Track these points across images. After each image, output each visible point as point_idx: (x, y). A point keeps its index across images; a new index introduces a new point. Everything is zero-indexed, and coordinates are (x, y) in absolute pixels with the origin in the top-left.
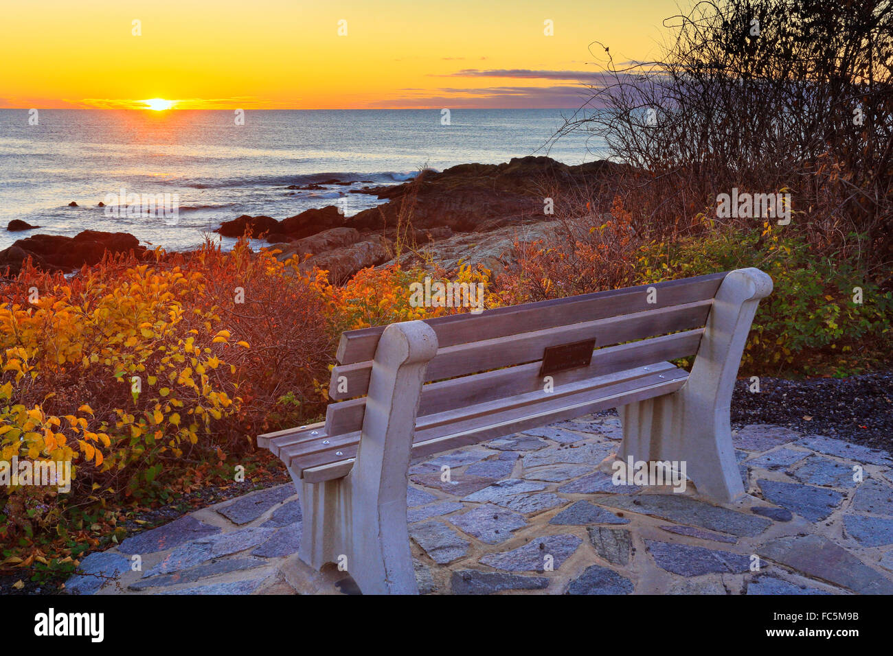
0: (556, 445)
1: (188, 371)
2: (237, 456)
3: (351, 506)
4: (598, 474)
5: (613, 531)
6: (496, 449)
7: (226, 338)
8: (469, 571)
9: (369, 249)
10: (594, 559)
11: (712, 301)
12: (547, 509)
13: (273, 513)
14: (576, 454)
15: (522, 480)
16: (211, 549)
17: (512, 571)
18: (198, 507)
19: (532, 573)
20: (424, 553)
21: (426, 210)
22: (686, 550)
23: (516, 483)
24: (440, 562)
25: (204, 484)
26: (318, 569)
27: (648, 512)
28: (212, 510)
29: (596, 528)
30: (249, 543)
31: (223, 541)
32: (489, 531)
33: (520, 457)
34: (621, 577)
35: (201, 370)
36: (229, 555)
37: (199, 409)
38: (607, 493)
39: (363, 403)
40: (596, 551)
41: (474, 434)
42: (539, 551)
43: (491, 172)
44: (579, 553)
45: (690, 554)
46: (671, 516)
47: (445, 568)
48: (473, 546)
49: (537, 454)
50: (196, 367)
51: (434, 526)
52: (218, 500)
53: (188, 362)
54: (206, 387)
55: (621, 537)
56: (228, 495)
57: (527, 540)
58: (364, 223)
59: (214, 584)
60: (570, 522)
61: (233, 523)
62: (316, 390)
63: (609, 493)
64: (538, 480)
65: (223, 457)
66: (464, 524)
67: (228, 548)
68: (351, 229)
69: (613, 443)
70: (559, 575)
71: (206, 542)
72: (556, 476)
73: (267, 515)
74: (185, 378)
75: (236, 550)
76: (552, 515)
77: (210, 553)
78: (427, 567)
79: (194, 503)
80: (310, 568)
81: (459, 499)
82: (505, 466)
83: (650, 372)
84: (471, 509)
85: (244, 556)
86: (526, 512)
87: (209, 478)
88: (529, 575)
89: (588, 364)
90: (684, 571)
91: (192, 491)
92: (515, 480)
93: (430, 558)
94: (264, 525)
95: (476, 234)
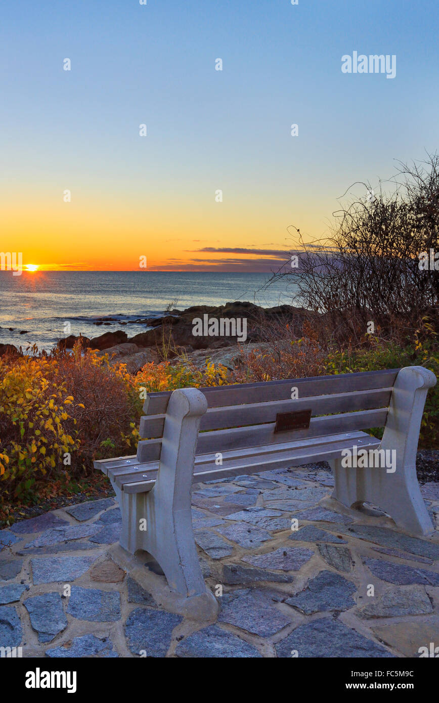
0: (285, 488)
1: (50, 421)
2: (76, 478)
3: (154, 512)
4: (319, 508)
5: (335, 547)
6: (243, 486)
7: (71, 401)
8: (234, 565)
9: (144, 357)
10: (324, 566)
11: (392, 389)
12: (285, 529)
13: (101, 516)
14: (301, 494)
15: (264, 509)
16: (64, 535)
17: (265, 568)
18: (55, 508)
19: (280, 571)
20: (201, 551)
21: (176, 335)
22: (394, 566)
23: (260, 510)
24: (214, 557)
25: (58, 494)
26: (133, 553)
27: (360, 537)
28: (63, 511)
29: (323, 545)
30: (87, 533)
31: (72, 530)
32: (246, 540)
33: (261, 493)
34: (346, 581)
35: (58, 420)
36: (75, 539)
37: (56, 446)
38: (327, 522)
39: (160, 442)
40: (325, 560)
41: (232, 470)
42: (283, 557)
43: (214, 311)
44: (312, 560)
45: (397, 568)
46: (378, 541)
47: (218, 562)
48: (236, 549)
49: (272, 492)
50: (55, 418)
51: (207, 533)
52: (66, 505)
53: (50, 415)
54: (61, 431)
55: (343, 552)
56: (72, 502)
57: (273, 548)
58: (140, 341)
59: (67, 557)
60: (303, 539)
61: (77, 520)
62: (123, 440)
63: (329, 522)
64: (276, 509)
65: (69, 478)
66: (228, 534)
67: (74, 535)
68: (132, 344)
69: (327, 488)
70: (300, 575)
71: (61, 530)
72: (288, 507)
73: (97, 517)
74: (49, 425)
75: (79, 537)
76: (290, 533)
77: (64, 537)
78: (205, 560)
79: (52, 505)
80: (128, 552)
81: (221, 517)
82: (251, 498)
83: (351, 438)
84: (231, 524)
85: (85, 541)
86: (270, 530)
87: (60, 491)
88: (277, 573)
89: (307, 427)
90: (394, 580)
91: (51, 498)
92: (260, 508)
93: (206, 554)
94: (95, 523)
95: (209, 350)
